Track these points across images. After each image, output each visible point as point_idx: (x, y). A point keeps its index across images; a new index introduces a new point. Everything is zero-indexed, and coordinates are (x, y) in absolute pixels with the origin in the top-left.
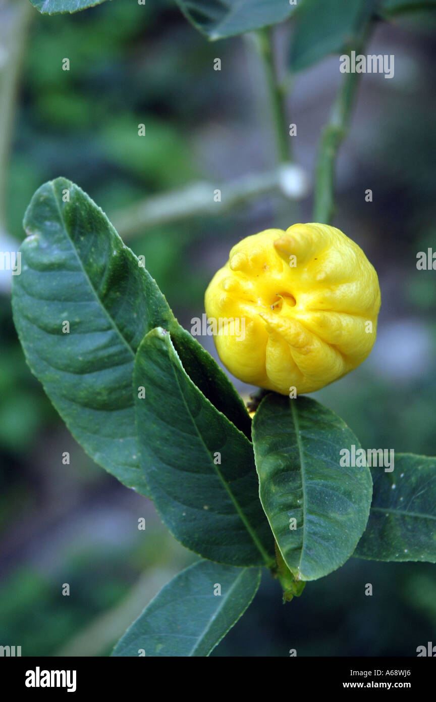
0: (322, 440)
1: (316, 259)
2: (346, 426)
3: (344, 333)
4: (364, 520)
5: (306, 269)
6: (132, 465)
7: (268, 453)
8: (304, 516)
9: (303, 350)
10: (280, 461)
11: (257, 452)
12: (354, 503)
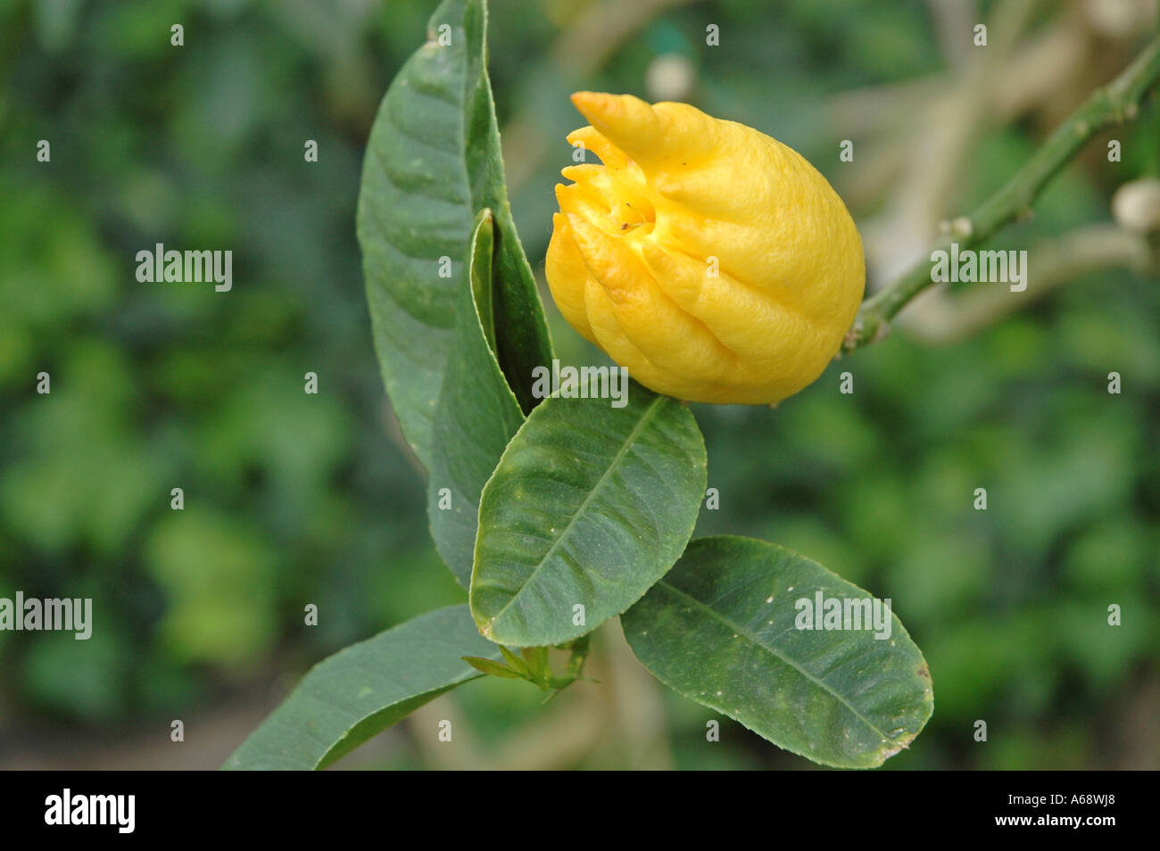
0: (653, 466)
1: (684, 164)
2: (705, 464)
3: (702, 298)
4: (630, 599)
5: (666, 175)
6: (425, 413)
7: (543, 443)
8: (548, 554)
9: (614, 293)
10: (552, 461)
11: (523, 433)
12: (634, 569)
